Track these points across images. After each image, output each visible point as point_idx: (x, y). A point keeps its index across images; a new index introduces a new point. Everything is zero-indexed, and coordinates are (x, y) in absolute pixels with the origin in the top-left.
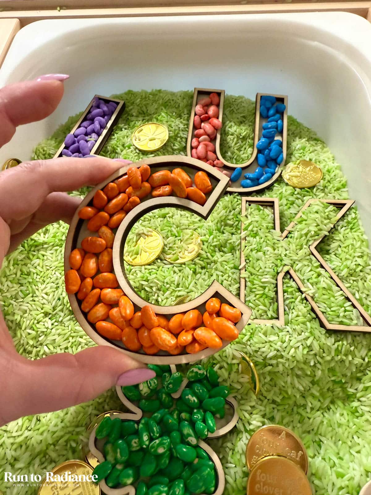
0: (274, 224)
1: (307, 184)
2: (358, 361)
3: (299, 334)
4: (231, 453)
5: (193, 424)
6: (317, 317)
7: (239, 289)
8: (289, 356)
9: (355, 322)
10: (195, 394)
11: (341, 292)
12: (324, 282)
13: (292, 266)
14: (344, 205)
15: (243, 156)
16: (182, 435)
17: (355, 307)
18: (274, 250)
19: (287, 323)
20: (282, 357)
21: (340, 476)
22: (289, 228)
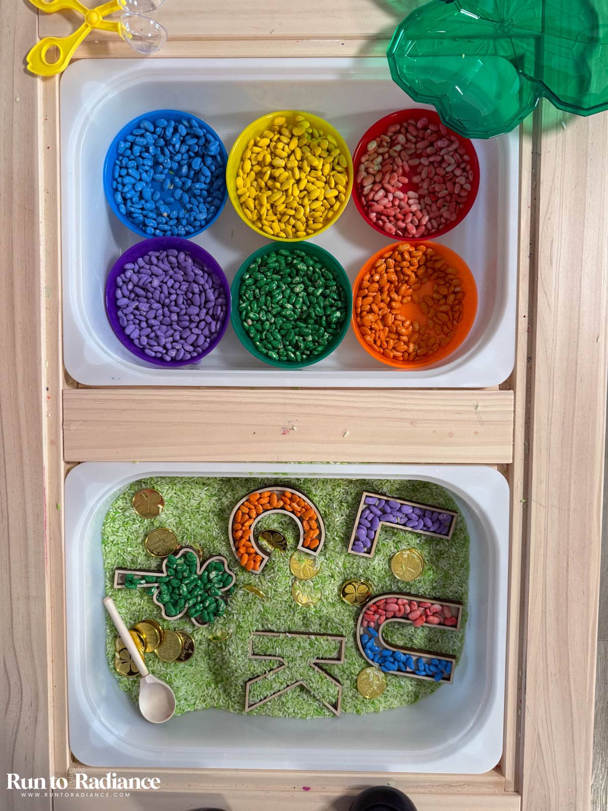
0: (322, 659)
1: (360, 686)
2: (232, 694)
3: (243, 666)
4: (184, 621)
5: (194, 605)
6: (255, 678)
7: (273, 631)
8: (230, 659)
9: (251, 699)
10: (210, 605)
11: (269, 695)
12: (276, 686)
13: (288, 667)
14: (336, 709)
15: (395, 637)
16: (189, 599)
17: (261, 700)
18: (301, 657)
19: (249, 659)
20: (230, 655)
21: (176, 676)
22: (317, 668)
